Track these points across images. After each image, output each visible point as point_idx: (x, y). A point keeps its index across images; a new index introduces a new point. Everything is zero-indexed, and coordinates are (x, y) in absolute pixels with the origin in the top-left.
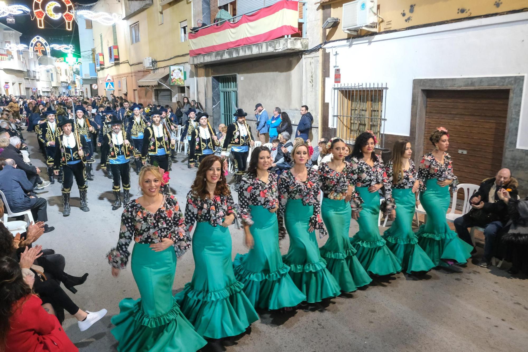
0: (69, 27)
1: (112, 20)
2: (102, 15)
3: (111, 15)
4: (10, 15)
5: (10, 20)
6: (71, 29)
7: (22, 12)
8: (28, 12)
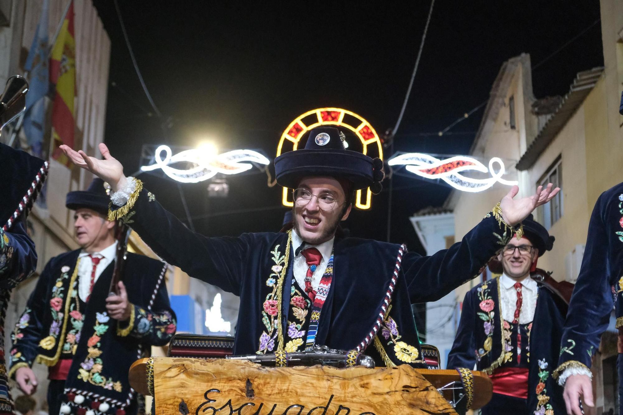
0: (363, 202)
1: (487, 176)
2: (458, 163)
3: (486, 164)
4: (219, 176)
5: (217, 188)
6: (368, 206)
7: (249, 167)
8: (263, 166)
